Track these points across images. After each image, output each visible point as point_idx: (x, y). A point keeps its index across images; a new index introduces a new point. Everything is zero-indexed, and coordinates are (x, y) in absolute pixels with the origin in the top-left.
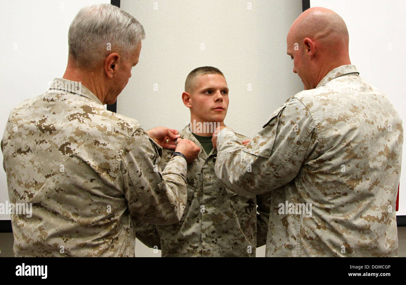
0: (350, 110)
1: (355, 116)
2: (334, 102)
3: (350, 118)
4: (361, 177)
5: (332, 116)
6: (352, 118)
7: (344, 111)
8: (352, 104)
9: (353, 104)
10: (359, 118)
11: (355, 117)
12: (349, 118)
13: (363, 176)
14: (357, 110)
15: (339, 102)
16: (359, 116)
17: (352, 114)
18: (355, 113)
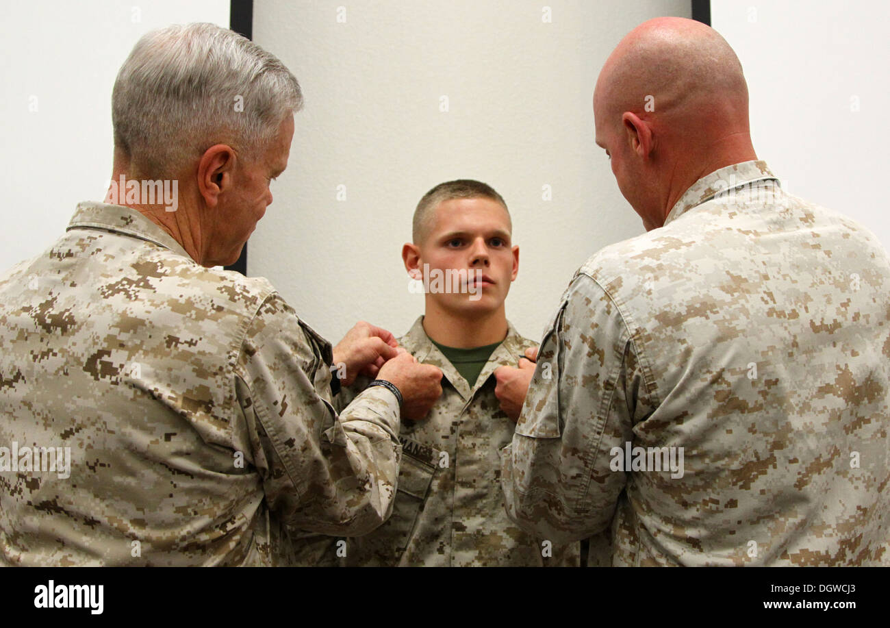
0: (723, 288)
1: (735, 302)
2: (675, 272)
3: (722, 308)
4: (772, 455)
5: (670, 305)
6: (726, 307)
7: (704, 291)
8: (728, 273)
9: (732, 272)
10: (748, 306)
11: (734, 307)
12: (718, 309)
13: (776, 453)
14: (743, 286)
15: (690, 271)
16: (747, 301)
17: (727, 298)
18: (736, 294)
